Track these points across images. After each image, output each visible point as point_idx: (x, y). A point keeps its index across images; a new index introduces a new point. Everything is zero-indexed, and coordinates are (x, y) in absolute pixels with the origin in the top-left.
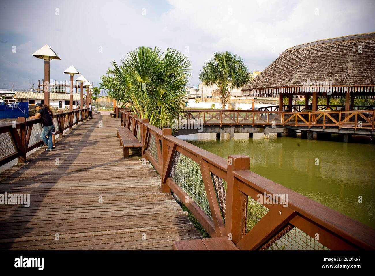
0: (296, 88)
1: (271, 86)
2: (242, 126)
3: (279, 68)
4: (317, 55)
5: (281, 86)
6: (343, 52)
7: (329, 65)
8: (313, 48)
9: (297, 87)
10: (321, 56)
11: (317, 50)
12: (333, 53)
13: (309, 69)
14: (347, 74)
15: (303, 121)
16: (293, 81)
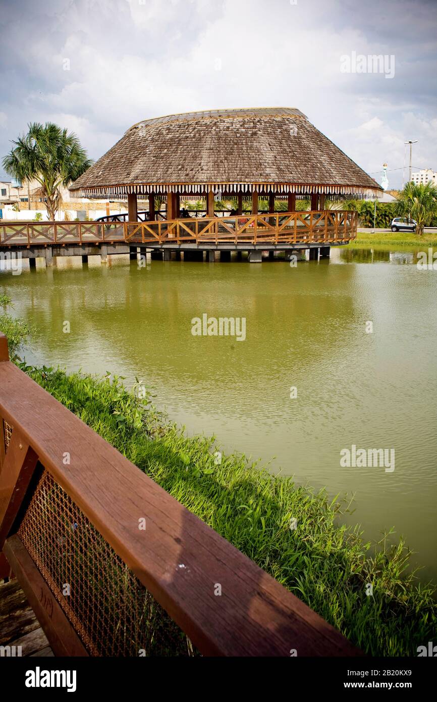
0: (135, 187)
1: (103, 184)
2: (63, 245)
3: (118, 155)
4: (168, 138)
5: (116, 183)
6: (200, 134)
7: (181, 153)
8: (164, 125)
9: (137, 185)
10: (171, 139)
11: (168, 129)
12: (188, 135)
13: (155, 158)
14: (200, 167)
15: (151, 234)
16: (132, 175)
